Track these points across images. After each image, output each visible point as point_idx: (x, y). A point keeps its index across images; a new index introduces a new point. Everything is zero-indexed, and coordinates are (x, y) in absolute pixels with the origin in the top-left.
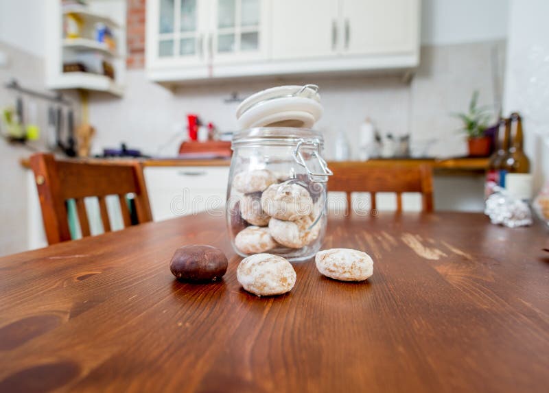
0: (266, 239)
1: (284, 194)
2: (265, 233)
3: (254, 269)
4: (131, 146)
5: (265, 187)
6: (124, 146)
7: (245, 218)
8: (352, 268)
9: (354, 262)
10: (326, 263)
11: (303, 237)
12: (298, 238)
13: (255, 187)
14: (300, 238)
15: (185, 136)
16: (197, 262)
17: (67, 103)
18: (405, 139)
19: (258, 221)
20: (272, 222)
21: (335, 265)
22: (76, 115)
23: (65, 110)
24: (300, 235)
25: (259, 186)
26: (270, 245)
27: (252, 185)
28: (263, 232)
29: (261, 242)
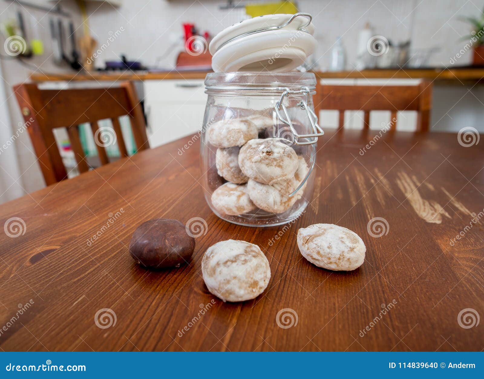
0: (244, 201)
1: (264, 154)
2: (243, 194)
3: (218, 270)
4: (130, 58)
5: (243, 141)
6: (124, 58)
7: (221, 175)
8: (339, 259)
9: (343, 252)
10: (308, 249)
11: (285, 203)
12: (279, 204)
13: (232, 142)
14: (281, 203)
15: (182, 47)
16: (156, 250)
17: (67, 15)
18: (405, 46)
19: (235, 180)
20: (251, 183)
21: (318, 253)
22: (77, 27)
23: (66, 22)
24: (281, 200)
25: (237, 141)
26: (248, 209)
27: (228, 140)
28: (241, 191)
29: (237, 205)
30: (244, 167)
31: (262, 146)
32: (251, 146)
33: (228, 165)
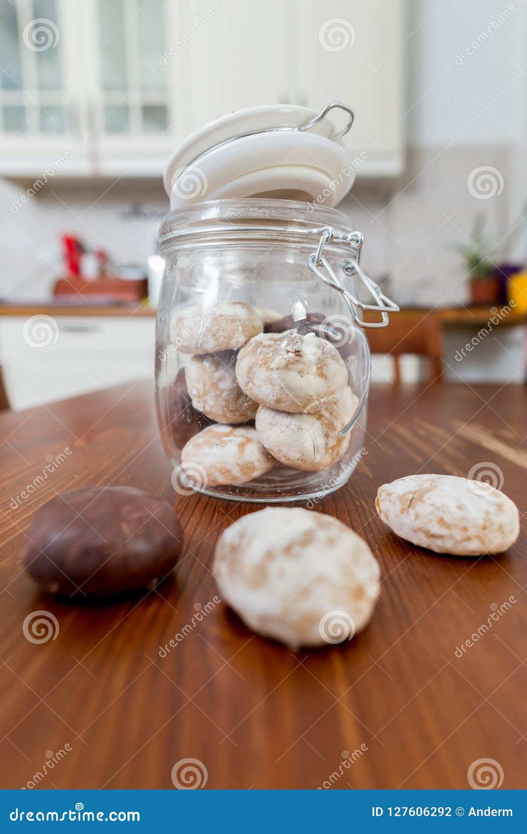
0: (252, 454)
1: (291, 355)
2: (249, 440)
5: (241, 340)
7: (201, 410)
8: (484, 528)
9: (487, 514)
10: (417, 516)
11: (333, 448)
12: (322, 450)
13: (222, 339)
14: (327, 449)
19: (228, 414)
20: (263, 417)
21: (441, 521)
24: (326, 444)
25: (230, 338)
26: (260, 467)
27: (214, 335)
28: (243, 436)
29: (241, 462)
30: (252, 382)
31: (285, 343)
32: (261, 343)
33: (215, 386)
